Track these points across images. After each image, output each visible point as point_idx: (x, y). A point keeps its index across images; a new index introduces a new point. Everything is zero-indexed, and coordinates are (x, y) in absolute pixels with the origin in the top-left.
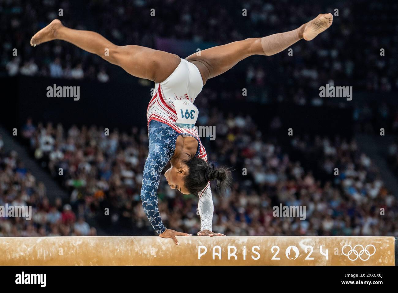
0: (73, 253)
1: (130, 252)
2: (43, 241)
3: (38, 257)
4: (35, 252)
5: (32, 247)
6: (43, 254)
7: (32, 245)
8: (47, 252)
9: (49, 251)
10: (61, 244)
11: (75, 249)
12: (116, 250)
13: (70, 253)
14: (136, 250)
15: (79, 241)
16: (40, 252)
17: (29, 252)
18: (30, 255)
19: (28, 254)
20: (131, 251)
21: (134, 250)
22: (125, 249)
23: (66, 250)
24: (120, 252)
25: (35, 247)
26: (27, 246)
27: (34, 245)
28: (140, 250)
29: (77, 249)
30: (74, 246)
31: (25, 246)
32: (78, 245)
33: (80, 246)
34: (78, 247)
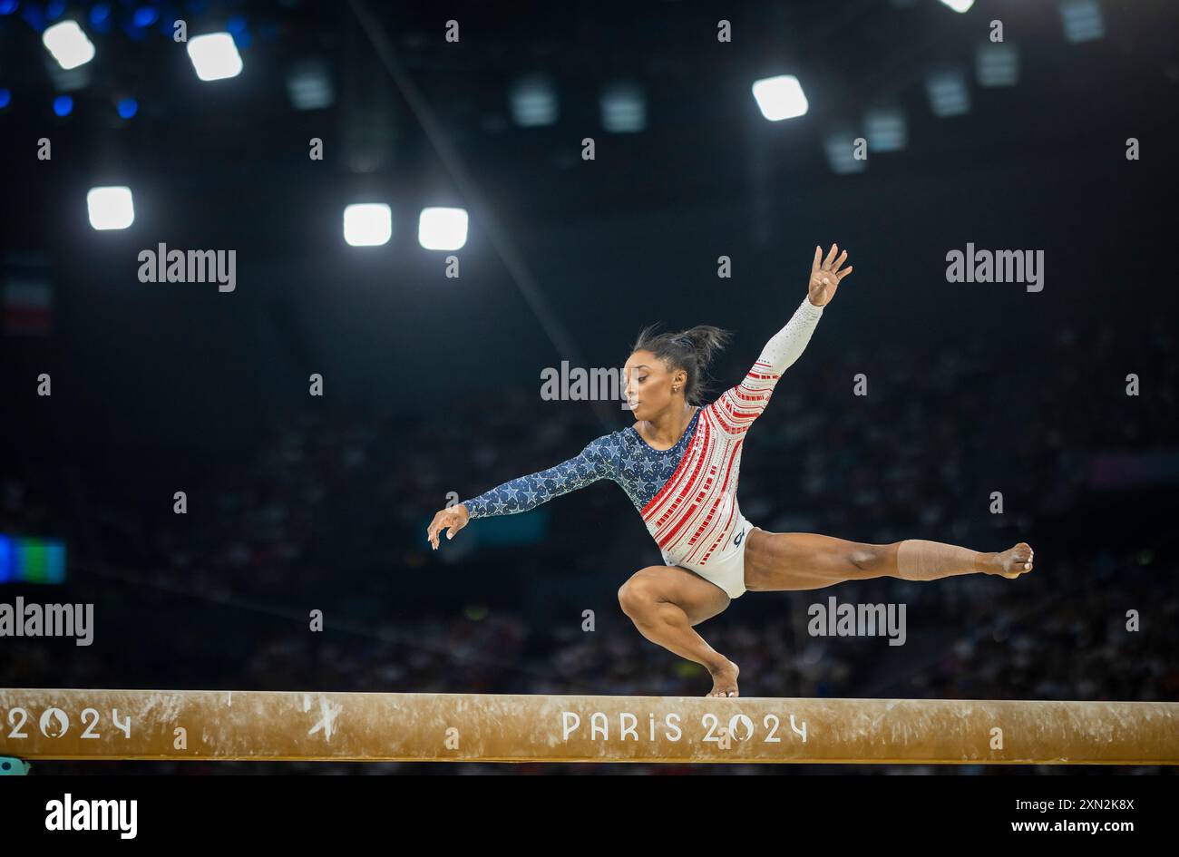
0: (959, 733)
1: (1064, 732)
2: (898, 707)
3: (894, 737)
4: (886, 731)
5: (880, 719)
6: (902, 735)
7: (879, 716)
8: (911, 730)
9: (913, 727)
10: (933, 714)
11: (962, 725)
12: (1039, 727)
13: (953, 732)
14: (1075, 727)
15: (967, 708)
16: (896, 729)
17: (875, 729)
18: (877, 734)
19: (873, 732)
20: (1066, 730)
21: (1072, 729)
22: (1055, 726)
23: (945, 727)
24: (1047, 731)
25: (885, 719)
26: (869, 716)
27: (883, 715)
28: (1082, 728)
29: (965, 724)
30: (959, 719)
31: (867, 718)
32: (966, 716)
33: (971, 718)
34: (966, 720)
